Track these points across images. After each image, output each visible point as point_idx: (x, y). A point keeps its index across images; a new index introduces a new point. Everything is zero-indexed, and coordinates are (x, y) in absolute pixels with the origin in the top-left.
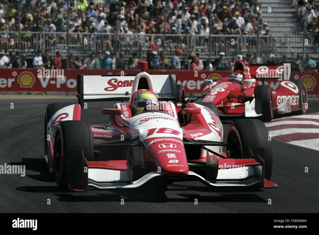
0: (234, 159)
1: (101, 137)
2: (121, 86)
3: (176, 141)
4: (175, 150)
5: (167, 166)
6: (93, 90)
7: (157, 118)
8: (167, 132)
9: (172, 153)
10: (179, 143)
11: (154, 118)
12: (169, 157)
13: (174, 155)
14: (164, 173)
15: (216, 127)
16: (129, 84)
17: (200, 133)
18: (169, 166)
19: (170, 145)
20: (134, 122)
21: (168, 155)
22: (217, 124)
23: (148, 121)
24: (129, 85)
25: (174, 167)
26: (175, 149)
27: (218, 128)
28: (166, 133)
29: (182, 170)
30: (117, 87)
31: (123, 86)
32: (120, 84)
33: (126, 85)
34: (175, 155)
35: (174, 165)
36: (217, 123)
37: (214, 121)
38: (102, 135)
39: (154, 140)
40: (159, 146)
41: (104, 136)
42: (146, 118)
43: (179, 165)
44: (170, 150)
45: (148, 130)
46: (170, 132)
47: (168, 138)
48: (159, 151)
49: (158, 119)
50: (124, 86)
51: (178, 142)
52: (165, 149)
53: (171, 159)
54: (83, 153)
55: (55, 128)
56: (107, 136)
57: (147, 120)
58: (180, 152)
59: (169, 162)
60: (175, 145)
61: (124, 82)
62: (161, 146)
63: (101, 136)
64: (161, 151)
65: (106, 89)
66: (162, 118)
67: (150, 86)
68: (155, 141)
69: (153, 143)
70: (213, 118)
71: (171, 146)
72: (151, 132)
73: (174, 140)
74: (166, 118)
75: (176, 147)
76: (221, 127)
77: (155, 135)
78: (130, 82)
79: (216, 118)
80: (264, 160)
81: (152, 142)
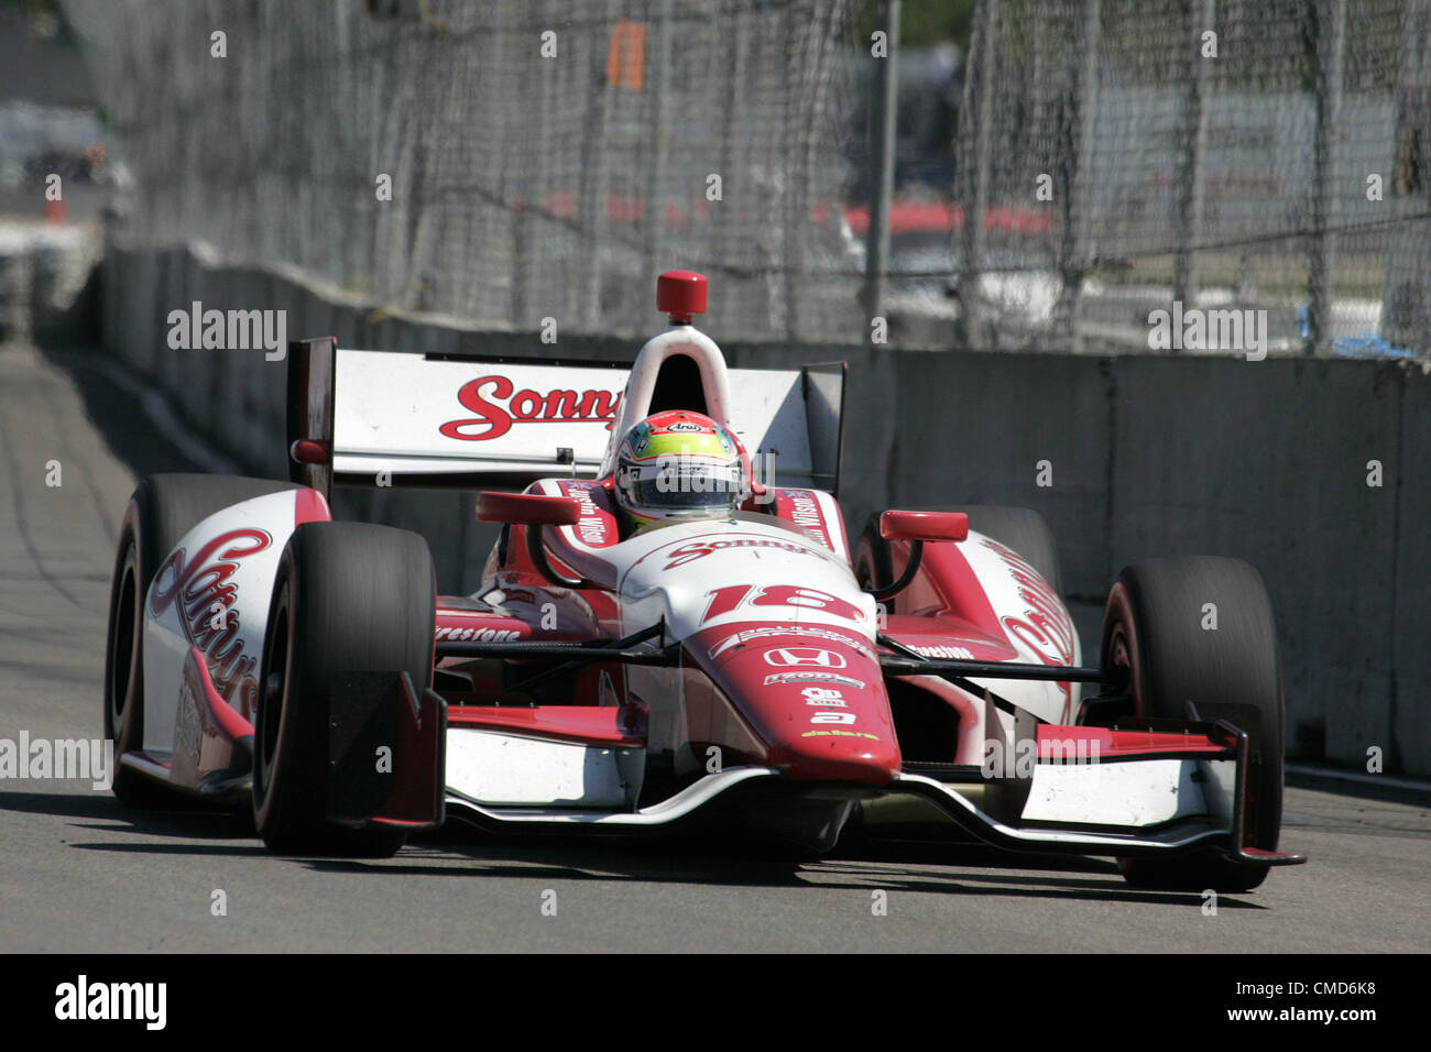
0: (1112, 728)
1: (462, 638)
2: (531, 418)
3: (847, 640)
4: (841, 674)
5: (804, 735)
6: (375, 428)
7: (752, 543)
8: (802, 601)
9: (825, 685)
10: (860, 653)
11: (740, 543)
12: (810, 702)
13: (833, 694)
14: (788, 766)
15: (1041, 639)
16: (575, 409)
17: (957, 649)
18: (813, 733)
19: (816, 654)
20: (640, 561)
21: (807, 692)
22: (1048, 628)
23: (708, 556)
24: (577, 415)
25: (833, 742)
26: (841, 672)
27: (1051, 643)
28: (798, 605)
29: (867, 756)
30: (512, 421)
31: (541, 415)
32: (527, 407)
33: (559, 415)
34: (840, 696)
35: (836, 732)
36: (1047, 623)
37: (1034, 610)
38: (465, 630)
39: (741, 634)
40: (766, 656)
41: (479, 633)
42: (701, 545)
43: (859, 735)
44: (819, 675)
45: (712, 592)
46: (818, 604)
47: (806, 626)
48: (767, 678)
49: (761, 550)
50: (549, 418)
51: (854, 649)
52: (792, 668)
53: (822, 709)
54: (408, 679)
55: (198, 601)
56: (492, 632)
57: (706, 552)
58: (862, 685)
59: (814, 720)
60: (841, 657)
61: (547, 400)
62: (777, 657)
63: (459, 631)
64: (775, 677)
65: (450, 429)
66: (777, 545)
67: (717, 400)
68: (746, 636)
69: (738, 646)
70: (1028, 597)
71: (823, 658)
72: (727, 598)
73: (835, 637)
74: (797, 546)
75: (844, 664)
76: (1072, 647)
77: (745, 612)
78: (580, 399)
79: (1045, 598)
80: (1245, 735)
81: (734, 640)
